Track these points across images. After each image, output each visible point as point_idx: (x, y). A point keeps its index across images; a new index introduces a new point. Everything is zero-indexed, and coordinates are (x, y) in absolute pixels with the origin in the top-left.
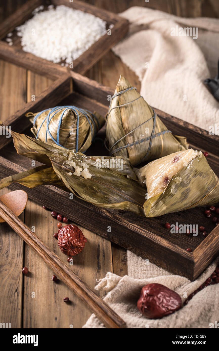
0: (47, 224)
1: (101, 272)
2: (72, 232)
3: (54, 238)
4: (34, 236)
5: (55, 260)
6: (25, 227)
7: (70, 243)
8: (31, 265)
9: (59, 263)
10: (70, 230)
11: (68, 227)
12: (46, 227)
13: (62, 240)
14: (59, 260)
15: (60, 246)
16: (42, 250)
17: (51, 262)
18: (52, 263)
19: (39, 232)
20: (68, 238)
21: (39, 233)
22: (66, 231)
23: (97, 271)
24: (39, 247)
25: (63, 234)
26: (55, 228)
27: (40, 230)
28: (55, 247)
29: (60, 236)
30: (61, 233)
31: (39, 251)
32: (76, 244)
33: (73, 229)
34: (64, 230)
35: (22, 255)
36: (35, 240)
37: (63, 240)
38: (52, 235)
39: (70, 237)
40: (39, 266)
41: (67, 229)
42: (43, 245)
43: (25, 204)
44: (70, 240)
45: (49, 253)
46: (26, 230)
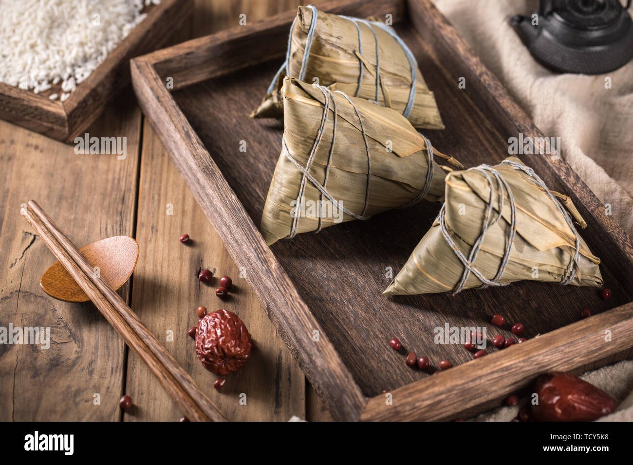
0: (176, 306)
1: (281, 414)
2: (226, 326)
3: (190, 338)
4: (146, 333)
5: (185, 385)
6: (130, 314)
7: (220, 348)
8: (139, 392)
9: (193, 393)
10: (221, 323)
11: (218, 315)
12: (175, 314)
13: (203, 341)
14: (193, 387)
15: (199, 354)
16: (158, 361)
17: (175, 388)
18: (178, 390)
19: (160, 323)
20: (217, 339)
21: (158, 326)
22: (214, 323)
23: (273, 412)
24: (154, 355)
25: (207, 329)
26: (192, 317)
27: (161, 319)
28: (189, 356)
29: (201, 333)
30: (203, 328)
31: (153, 364)
32: (233, 351)
33: (227, 320)
34: (210, 321)
35: (122, 371)
36: (147, 341)
37: (206, 342)
38: (184, 331)
39: (221, 336)
40: (155, 393)
41: (216, 319)
42: (163, 354)
43: (133, 265)
44: (221, 343)
45: (175, 371)
46: (130, 320)
